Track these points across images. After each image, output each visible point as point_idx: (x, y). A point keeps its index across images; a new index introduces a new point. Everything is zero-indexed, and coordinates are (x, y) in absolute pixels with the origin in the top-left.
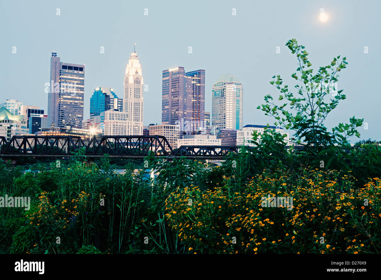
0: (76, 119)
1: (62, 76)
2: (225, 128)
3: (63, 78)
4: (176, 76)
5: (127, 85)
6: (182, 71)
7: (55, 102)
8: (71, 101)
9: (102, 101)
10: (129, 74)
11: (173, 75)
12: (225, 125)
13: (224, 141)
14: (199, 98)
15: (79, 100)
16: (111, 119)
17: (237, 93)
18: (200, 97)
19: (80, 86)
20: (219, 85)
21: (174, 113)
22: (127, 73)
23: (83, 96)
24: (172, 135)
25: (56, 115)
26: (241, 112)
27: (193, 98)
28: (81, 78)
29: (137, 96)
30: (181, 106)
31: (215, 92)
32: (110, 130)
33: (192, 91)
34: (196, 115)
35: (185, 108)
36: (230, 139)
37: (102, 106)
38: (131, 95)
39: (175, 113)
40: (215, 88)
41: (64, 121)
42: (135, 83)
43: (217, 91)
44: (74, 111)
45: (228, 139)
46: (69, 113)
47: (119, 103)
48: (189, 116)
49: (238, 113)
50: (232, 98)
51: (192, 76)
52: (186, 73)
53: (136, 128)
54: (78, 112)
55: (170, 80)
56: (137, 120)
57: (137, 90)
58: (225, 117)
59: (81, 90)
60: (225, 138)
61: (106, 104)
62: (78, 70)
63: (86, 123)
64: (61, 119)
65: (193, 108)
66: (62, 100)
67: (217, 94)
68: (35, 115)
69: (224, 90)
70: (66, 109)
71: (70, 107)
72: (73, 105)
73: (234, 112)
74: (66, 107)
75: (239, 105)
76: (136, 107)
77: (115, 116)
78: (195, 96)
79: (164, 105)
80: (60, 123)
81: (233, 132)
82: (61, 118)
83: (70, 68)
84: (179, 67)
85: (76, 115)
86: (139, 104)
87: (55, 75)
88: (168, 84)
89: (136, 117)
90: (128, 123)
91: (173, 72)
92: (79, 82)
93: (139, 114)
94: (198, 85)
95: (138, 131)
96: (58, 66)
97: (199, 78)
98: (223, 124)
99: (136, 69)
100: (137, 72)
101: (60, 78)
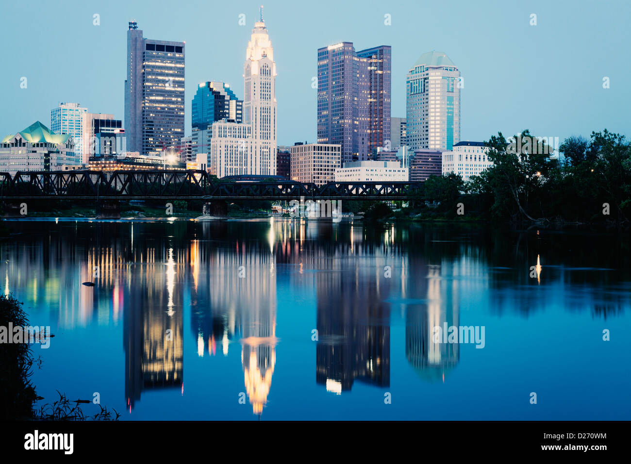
0: (171, 136)
1: (147, 63)
2: (427, 147)
3: (148, 66)
4: (340, 58)
5: (249, 77)
6: (350, 48)
7: (135, 107)
8: (163, 105)
9: (210, 105)
10: (251, 58)
11: (334, 56)
12: (428, 142)
13: (421, 170)
14: (381, 96)
15: (176, 102)
16: (221, 137)
17: (448, 85)
18: (382, 94)
19: (177, 79)
20: (418, 72)
21: (336, 122)
22: (248, 57)
23: (183, 96)
24: (328, 162)
25: (139, 129)
26: (456, 119)
27: (369, 96)
28: (178, 65)
29: (265, 97)
30: (348, 111)
31: (411, 83)
32: (220, 154)
33: (369, 84)
34: (376, 125)
35: (355, 114)
36: (432, 166)
37: (210, 113)
38: (255, 94)
39: (338, 122)
40: (411, 77)
41: (152, 139)
42: (261, 73)
43: (414, 83)
44: (168, 123)
45: (428, 166)
46: (160, 125)
47: (238, 108)
48: (363, 128)
49: (450, 121)
50: (439, 94)
51: (368, 57)
52: (357, 53)
53: (265, 150)
54: (176, 123)
55: (330, 65)
56: (266, 136)
57: (266, 87)
58: (427, 129)
59: (179, 86)
60: (424, 165)
61: (215, 111)
62: (173, 51)
63: (187, 142)
64: (147, 137)
65: (371, 114)
66: (147, 104)
67: (414, 87)
68: (106, 130)
69: (426, 81)
70: (154, 118)
71: (162, 116)
72: (166, 112)
73: (444, 119)
74: (154, 115)
75: (452, 107)
76: (265, 114)
77: (228, 130)
78: (373, 92)
79: (321, 110)
80: (145, 144)
81: (437, 155)
82: (146, 135)
83: (160, 48)
84: (343, 43)
85: (173, 130)
86: (270, 109)
87: (136, 62)
88: (327, 73)
89: (264, 132)
90: (251, 142)
91: (334, 52)
92: (176, 72)
93: (270, 127)
94: (380, 72)
95: (267, 155)
96: (139, 45)
97: (380, 61)
98: (425, 141)
99: (264, 50)
100: (265, 56)
101: (144, 67)
